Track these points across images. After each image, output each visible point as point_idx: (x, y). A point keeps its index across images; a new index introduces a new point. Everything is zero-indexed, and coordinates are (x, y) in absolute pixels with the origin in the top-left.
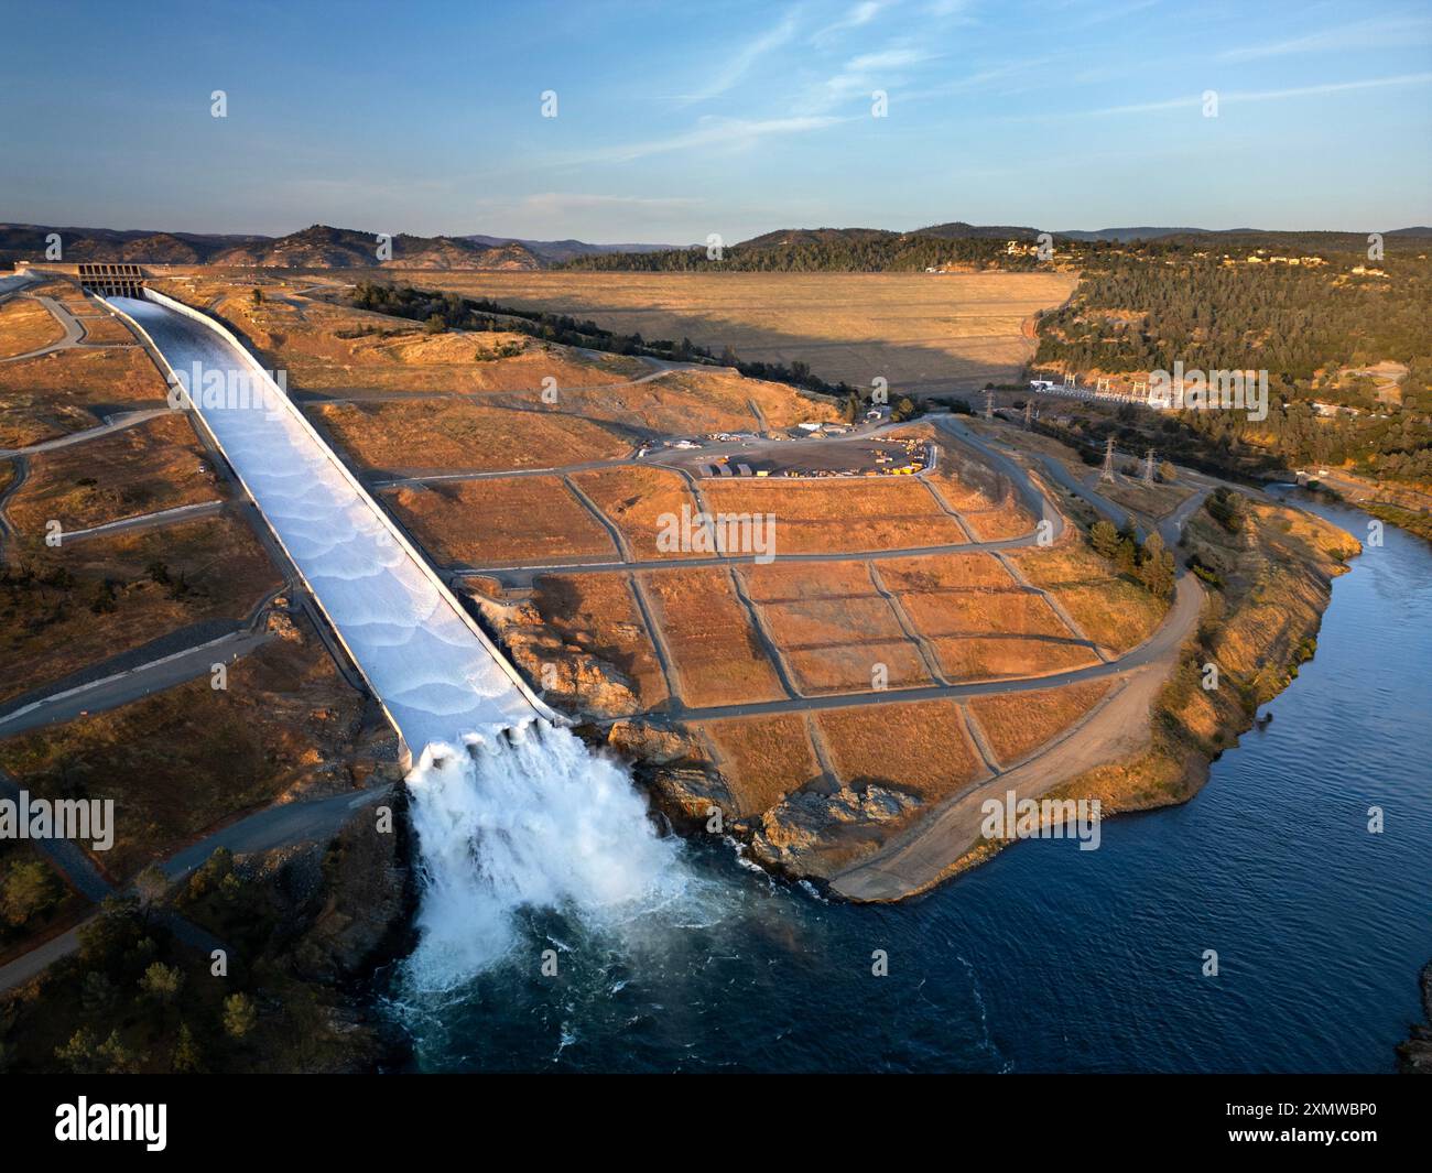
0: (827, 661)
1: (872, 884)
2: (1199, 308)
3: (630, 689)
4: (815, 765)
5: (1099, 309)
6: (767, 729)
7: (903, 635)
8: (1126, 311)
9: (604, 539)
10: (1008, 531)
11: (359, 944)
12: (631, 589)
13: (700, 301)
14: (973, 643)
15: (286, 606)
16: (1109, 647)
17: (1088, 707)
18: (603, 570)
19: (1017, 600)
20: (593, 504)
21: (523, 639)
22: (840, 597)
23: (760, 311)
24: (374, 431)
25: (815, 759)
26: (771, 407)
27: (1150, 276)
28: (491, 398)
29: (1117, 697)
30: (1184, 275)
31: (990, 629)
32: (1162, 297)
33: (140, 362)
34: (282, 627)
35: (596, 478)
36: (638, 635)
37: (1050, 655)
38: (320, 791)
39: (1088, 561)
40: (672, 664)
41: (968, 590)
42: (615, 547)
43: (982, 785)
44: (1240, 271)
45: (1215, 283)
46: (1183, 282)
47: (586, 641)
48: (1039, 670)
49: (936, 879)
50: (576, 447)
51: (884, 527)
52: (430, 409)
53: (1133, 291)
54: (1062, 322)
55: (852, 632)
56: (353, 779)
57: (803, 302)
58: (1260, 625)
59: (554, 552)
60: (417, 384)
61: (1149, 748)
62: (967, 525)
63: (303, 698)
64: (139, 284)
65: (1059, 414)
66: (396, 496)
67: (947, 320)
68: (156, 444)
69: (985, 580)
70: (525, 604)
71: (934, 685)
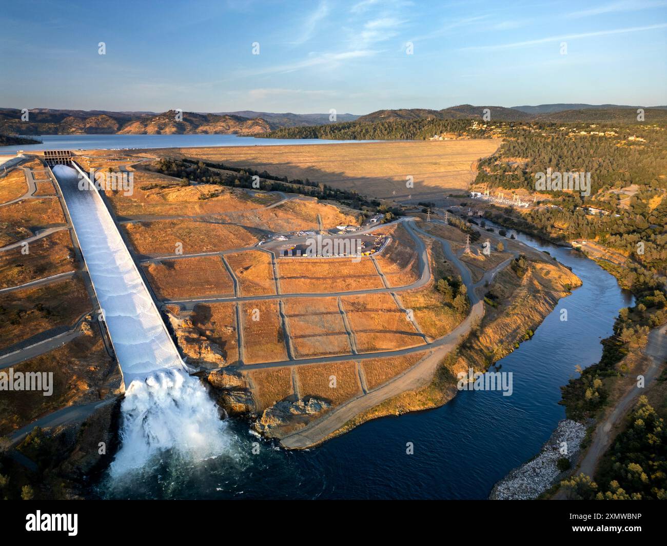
0: (309, 343)
1: (297, 441)
2: (553, 157)
3: (223, 356)
4: (292, 389)
5: (508, 157)
6: (275, 374)
7: (345, 331)
8: (520, 158)
9: (231, 286)
10: (403, 282)
11: (88, 463)
12: (235, 310)
13: (320, 158)
14: (372, 334)
15: (90, 319)
16: (431, 337)
17: (411, 364)
18: (226, 301)
19: (395, 315)
20: (231, 269)
21: (183, 334)
22: (323, 313)
23: (347, 162)
24: (147, 235)
25: (292, 387)
26: (326, 218)
27: (534, 141)
28: (201, 218)
29: (426, 360)
30: (549, 140)
31: (381, 328)
32: (537, 152)
33: (55, 205)
34: (86, 329)
35: (236, 257)
36: (232, 331)
37: (403, 341)
38: (85, 401)
39: (433, 297)
40: (243, 344)
41: (377, 310)
42: (234, 290)
43: (357, 398)
44: (576, 139)
45: (563, 144)
46: (548, 144)
47: (210, 335)
48: (397, 347)
49: (323, 440)
50: (233, 241)
51: (349, 281)
52: (173, 224)
53: (524, 149)
54: (489, 164)
55: (323, 329)
56: (100, 396)
57: (368, 157)
58: (507, 325)
59: (207, 293)
60: (170, 212)
61: (429, 384)
62: (385, 279)
63: (87, 361)
64: (70, 159)
65: (479, 210)
66: (147, 267)
67: (435, 164)
68: (54, 244)
69: (385, 306)
70: (187, 318)
71: (351, 354)
